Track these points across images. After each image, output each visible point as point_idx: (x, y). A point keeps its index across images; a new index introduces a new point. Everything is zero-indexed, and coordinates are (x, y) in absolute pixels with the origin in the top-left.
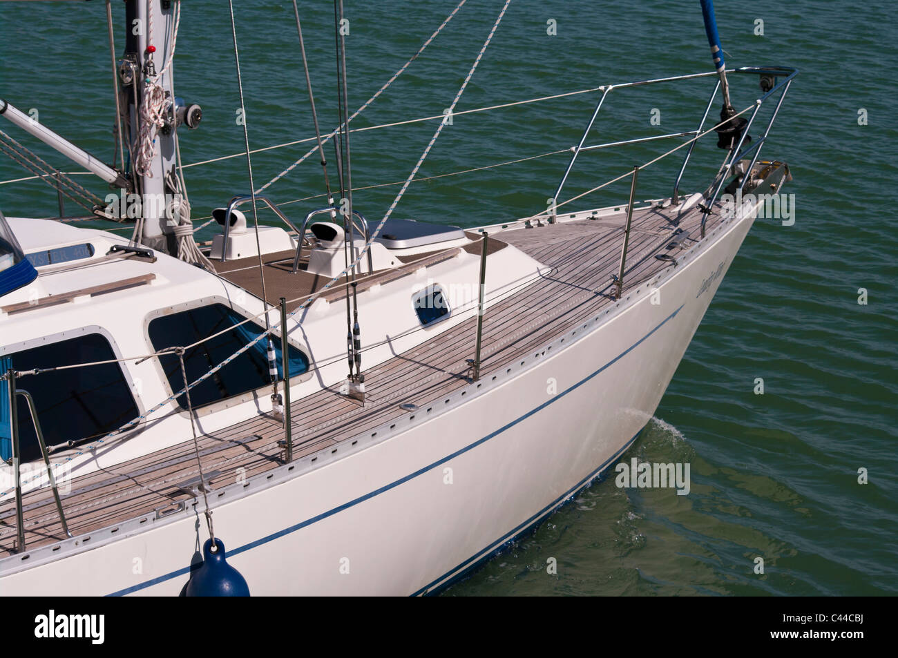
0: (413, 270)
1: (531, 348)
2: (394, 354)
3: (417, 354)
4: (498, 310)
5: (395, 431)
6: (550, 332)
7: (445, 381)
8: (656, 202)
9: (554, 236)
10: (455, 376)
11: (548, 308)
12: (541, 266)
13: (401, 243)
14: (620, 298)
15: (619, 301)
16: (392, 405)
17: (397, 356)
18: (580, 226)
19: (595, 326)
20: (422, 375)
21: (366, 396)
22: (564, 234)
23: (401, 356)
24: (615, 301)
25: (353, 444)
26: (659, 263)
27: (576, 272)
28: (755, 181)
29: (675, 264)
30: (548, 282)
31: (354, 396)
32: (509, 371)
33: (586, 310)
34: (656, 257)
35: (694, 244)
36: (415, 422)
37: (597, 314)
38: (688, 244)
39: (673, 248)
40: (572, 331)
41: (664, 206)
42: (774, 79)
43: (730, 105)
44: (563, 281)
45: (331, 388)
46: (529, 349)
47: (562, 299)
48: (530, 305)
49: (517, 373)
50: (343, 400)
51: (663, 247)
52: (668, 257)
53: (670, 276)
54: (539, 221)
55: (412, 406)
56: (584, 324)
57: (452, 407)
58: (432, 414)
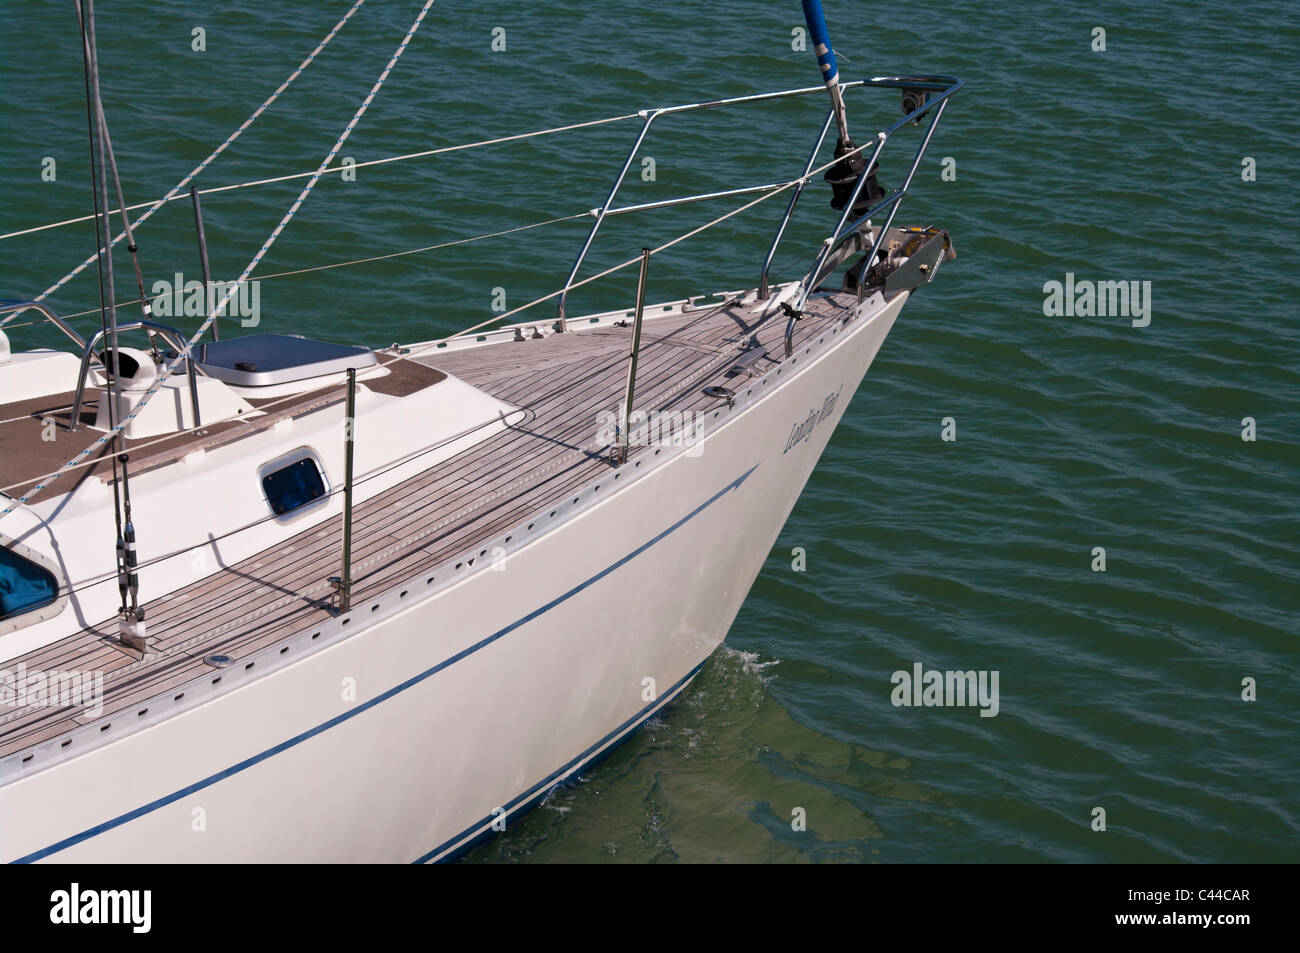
0: (268, 423)
1: (454, 552)
2: (221, 564)
3: (258, 565)
4: (415, 487)
5: (183, 704)
6: (494, 524)
7: (290, 614)
8: (731, 296)
9: (549, 355)
10: (312, 603)
11: (500, 481)
12: (506, 408)
13: (263, 378)
14: (626, 462)
15: (623, 467)
16: (192, 657)
17: (226, 569)
18: (599, 337)
19: (573, 513)
20: (258, 603)
21: (149, 642)
22: (566, 351)
23: (234, 568)
24: (615, 468)
25: (103, 729)
26: (710, 399)
27: (564, 418)
28: (896, 260)
29: (731, 404)
30: (517, 434)
31: (129, 643)
32: (403, 594)
33: (565, 484)
34: (704, 391)
35: (774, 367)
36: (221, 687)
37: (580, 491)
38: (762, 368)
39: (737, 374)
40: (528, 523)
41: (744, 302)
42: (924, 96)
43: (847, 139)
44: (540, 434)
45: (96, 629)
46: (450, 554)
47: (528, 466)
48: (472, 477)
49: (419, 598)
50: (111, 650)
51: (721, 372)
52: (724, 391)
53: (719, 424)
54: (536, 330)
55: (224, 659)
56: (551, 510)
57: (293, 659)
58: (254, 672)
